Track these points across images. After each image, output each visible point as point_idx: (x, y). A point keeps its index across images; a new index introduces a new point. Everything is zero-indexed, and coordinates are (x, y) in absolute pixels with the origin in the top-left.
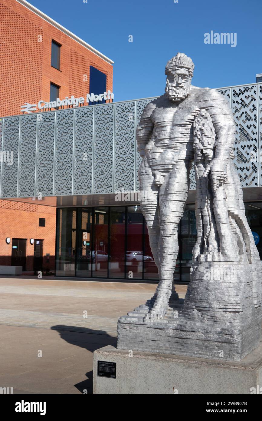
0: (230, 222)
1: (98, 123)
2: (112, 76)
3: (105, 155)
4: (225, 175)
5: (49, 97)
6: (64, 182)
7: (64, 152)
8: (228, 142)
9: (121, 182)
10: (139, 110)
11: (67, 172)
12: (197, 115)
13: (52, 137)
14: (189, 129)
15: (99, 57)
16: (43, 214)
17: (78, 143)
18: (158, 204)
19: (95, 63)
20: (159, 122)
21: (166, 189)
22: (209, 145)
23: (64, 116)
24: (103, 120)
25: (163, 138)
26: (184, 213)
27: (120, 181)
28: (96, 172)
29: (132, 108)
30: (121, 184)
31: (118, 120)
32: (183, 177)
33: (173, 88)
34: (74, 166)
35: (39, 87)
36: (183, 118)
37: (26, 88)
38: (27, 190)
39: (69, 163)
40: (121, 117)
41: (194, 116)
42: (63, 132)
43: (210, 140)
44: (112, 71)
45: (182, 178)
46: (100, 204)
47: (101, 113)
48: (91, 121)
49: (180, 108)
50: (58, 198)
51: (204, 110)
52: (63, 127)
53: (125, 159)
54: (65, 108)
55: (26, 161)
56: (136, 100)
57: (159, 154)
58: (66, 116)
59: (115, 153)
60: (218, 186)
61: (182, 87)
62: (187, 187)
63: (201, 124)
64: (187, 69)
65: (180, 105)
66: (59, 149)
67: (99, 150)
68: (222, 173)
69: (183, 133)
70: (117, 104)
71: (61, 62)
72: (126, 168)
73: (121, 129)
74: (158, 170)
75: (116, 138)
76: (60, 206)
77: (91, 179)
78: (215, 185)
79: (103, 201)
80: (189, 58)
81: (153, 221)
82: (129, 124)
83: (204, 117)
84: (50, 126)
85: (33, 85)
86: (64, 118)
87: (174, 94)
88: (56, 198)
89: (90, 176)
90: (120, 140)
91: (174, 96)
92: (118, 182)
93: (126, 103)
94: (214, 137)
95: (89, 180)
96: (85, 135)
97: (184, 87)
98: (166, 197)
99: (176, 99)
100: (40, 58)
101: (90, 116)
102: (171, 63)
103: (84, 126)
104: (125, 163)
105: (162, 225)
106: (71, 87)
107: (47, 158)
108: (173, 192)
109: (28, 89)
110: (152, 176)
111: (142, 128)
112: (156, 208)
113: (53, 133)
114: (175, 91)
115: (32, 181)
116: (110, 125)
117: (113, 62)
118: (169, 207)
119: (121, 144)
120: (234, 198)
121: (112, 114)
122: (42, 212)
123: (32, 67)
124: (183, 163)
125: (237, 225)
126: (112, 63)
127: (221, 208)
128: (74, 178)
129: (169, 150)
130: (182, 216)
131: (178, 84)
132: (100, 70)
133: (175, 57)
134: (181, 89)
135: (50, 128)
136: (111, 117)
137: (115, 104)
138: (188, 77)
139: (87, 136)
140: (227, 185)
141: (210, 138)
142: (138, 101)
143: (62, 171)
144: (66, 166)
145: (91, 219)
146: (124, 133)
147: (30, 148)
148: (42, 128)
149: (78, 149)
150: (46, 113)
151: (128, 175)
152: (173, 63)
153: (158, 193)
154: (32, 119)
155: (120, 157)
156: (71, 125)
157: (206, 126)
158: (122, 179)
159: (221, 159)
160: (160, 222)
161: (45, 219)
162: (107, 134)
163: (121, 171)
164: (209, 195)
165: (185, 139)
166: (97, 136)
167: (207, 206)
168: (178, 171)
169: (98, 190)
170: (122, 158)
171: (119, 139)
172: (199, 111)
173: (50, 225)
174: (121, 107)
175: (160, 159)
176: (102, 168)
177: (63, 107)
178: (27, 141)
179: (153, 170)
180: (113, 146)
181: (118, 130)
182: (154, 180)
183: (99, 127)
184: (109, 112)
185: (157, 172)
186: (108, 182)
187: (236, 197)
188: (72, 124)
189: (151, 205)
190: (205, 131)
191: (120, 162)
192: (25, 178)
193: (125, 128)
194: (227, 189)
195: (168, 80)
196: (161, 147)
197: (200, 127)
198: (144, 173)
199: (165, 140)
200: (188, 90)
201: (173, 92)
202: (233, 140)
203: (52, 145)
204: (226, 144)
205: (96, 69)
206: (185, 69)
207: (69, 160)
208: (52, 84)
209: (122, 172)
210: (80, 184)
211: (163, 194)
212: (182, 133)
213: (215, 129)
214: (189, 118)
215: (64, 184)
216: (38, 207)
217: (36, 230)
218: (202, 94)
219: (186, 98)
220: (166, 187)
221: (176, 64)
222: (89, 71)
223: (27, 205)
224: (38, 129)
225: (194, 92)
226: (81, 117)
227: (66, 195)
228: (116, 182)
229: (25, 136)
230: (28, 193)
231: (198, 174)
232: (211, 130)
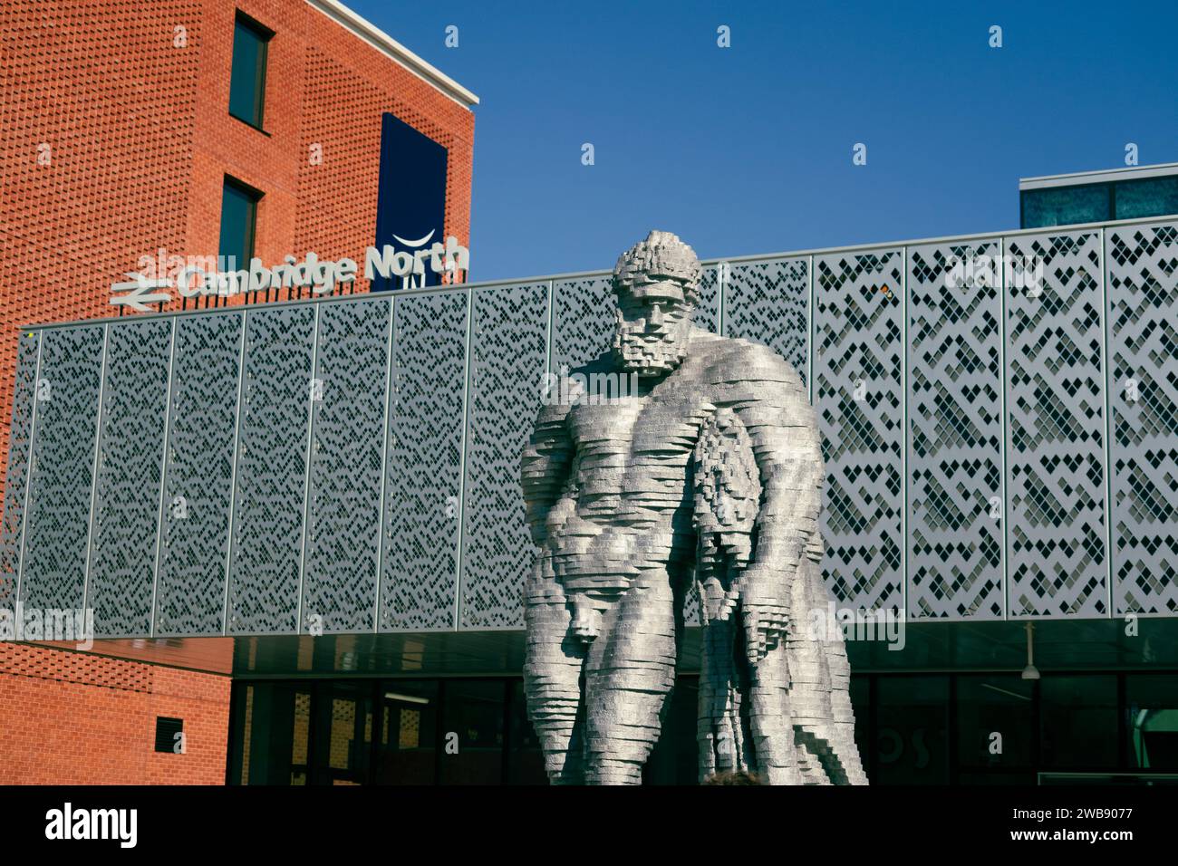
0: (800, 762)
1: (405, 358)
2: (471, 153)
3: (428, 482)
4: (784, 615)
5: (218, 233)
6: (267, 582)
7: (273, 467)
8: (796, 514)
9: (490, 586)
10: (564, 317)
11: (279, 544)
12: (707, 426)
13: (227, 406)
14: (681, 466)
15: (420, 77)
16: (174, 700)
17: (328, 434)
18: (582, 700)
19: (404, 101)
20: (591, 442)
21: (606, 652)
22: (740, 520)
23: (277, 328)
24: (425, 347)
25: (601, 491)
26: (662, 730)
27: (484, 582)
28: (395, 548)
29: (538, 307)
30: (489, 595)
31: (484, 352)
32: (662, 617)
33: (636, 338)
34: (309, 521)
35: (178, 195)
36: (662, 432)
37: (128, 200)
38: (122, 610)
39: (291, 509)
40: (494, 339)
41: (697, 428)
42: (269, 390)
43: (742, 507)
44: (469, 133)
45: (656, 620)
46: (404, 669)
47: (419, 322)
48: (379, 351)
49: (656, 399)
50: (240, 644)
51: (728, 411)
52: (271, 368)
53: (507, 501)
54: (283, 299)
55: (124, 497)
56: (553, 279)
57: (589, 539)
58: (284, 329)
59: (468, 475)
60: (763, 649)
61: (661, 336)
62: (674, 648)
63: (716, 455)
64: (679, 284)
65: (656, 391)
66: (254, 454)
67: (408, 464)
68: (776, 610)
69: (665, 480)
70: (480, 290)
71: (267, 97)
72: (507, 535)
73: (492, 385)
74: (584, 590)
75: (472, 419)
76: (246, 671)
77: (372, 572)
78: (754, 645)
79: (419, 657)
80: (687, 247)
81: (564, 754)
82: (522, 367)
83: (727, 432)
84: (220, 367)
85: (155, 185)
86: (275, 337)
87: (639, 356)
88: (231, 644)
89: (368, 561)
90: (489, 427)
91: (639, 362)
92: (478, 587)
93: (515, 287)
94: (756, 497)
95: (367, 576)
96: (357, 403)
97: (670, 337)
98: (607, 679)
99: (645, 371)
100: (186, 82)
101: (375, 331)
102: (630, 263)
103: (354, 368)
104: (506, 514)
105: (592, 768)
106: (305, 193)
107: (205, 488)
108: (628, 664)
109: (133, 201)
110: (566, 608)
111: (538, 451)
112: (575, 711)
113: (231, 393)
114: (640, 347)
115: (144, 575)
116: (453, 368)
117: (476, 99)
118: (614, 711)
119: (493, 440)
120: (813, 687)
121: (459, 328)
122: (171, 693)
123: (153, 119)
124: (662, 573)
125: (823, 771)
126: (471, 103)
127: (772, 718)
128: (309, 567)
129: (618, 530)
130: (656, 739)
131: (651, 329)
132: (421, 131)
133: (642, 245)
134: (660, 343)
135: (222, 371)
136: (457, 337)
137: (475, 290)
138: (682, 306)
139: (364, 409)
140: (794, 645)
141: (743, 499)
142: (561, 283)
143: (262, 537)
144: (277, 520)
145: (368, 726)
146: (503, 401)
147: (141, 446)
148: (190, 372)
149: (328, 457)
150: (208, 316)
151: (515, 562)
152: (637, 262)
153: (583, 666)
154: (152, 335)
155: (485, 492)
156: (303, 364)
157: (732, 460)
158: (494, 576)
159: (773, 566)
160: (585, 758)
161: (181, 721)
162: (438, 402)
163: (490, 546)
164: (737, 678)
165: (670, 497)
166: (399, 408)
167: (731, 711)
168: (646, 597)
169: (398, 617)
170: (495, 495)
171: (484, 423)
172: (714, 412)
173: (199, 747)
174: (496, 301)
175: (590, 558)
176: (416, 531)
177: (272, 295)
178: (131, 419)
179: (569, 591)
180: (462, 448)
181: (481, 389)
182: (571, 623)
183: (410, 373)
184: (449, 320)
185: (579, 598)
186: (437, 588)
187: (820, 683)
188: (308, 361)
189: (560, 703)
190: (728, 478)
191: (485, 511)
192: (115, 564)
193: (509, 382)
194: (795, 658)
195: (620, 313)
196: (595, 519)
197: (714, 463)
198: (542, 600)
199: (608, 498)
200: (683, 345)
201: (636, 349)
202: (813, 506)
203: (225, 439)
204: (790, 519)
205: (407, 127)
206: (671, 281)
207: (290, 498)
208: (231, 183)
209: (492, 550)
210: (330, 591)
211: (598, 668)
212: (660, 480)
213: (761, 470)
214: (681, 434)
215: (269, 591)
216: (156, 672)
217: (145, 765)
218: (724, 361)
219: (675, 369)
220: (608, 645)
221: (644, 265)
222: (380, 134)
223: (111, 665)
224: (176, 374)
225: (703, 350)
226: (344, 333)
227: (273, 633)
228: (471, 586)
229: (123, 399)
230: (125, 623)
231: (705, 610)
232: (748, 473)
